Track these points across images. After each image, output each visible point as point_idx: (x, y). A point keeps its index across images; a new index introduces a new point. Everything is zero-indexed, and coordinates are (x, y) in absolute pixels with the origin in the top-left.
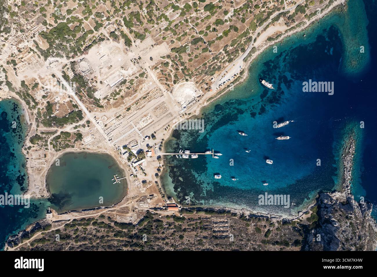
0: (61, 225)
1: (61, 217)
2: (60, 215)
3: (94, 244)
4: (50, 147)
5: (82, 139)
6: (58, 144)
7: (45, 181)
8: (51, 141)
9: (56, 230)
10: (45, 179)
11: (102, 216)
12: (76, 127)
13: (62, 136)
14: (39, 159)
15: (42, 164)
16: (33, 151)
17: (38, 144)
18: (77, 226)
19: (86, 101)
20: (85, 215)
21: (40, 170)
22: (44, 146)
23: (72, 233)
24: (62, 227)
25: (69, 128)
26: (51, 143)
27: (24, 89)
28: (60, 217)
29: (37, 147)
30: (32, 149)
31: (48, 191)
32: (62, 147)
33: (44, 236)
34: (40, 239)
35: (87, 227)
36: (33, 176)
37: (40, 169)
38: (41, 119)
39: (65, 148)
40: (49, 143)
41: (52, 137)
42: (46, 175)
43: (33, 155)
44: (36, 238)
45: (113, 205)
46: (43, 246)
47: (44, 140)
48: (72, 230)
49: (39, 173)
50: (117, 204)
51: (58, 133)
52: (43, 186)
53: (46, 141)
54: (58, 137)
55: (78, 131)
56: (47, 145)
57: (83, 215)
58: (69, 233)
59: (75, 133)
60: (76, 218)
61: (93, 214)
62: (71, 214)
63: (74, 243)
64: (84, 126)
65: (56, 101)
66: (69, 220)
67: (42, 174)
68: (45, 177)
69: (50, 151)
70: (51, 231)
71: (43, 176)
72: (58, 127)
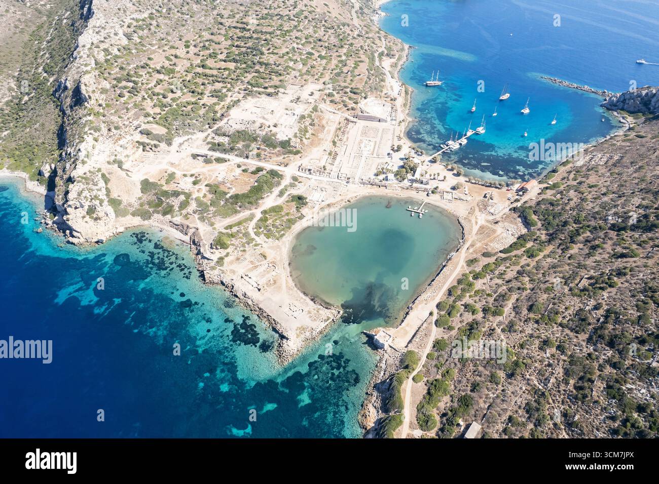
0: (430, 331)
1: (407, 325)
2: (403, 324)
3: (529, 286)
4: (261, 239)
5: (307, 200)
6: (272, 229)
7: (302, 295)
8: (255, 230)
9: (434, 347)
10: (299, 292)
11: (471, 262)
12: (281, 194)
13: (268, 217)
14: (256, 267)
15: (268, 272)
16: (231, 263)
17: (233, 245)
18: (459, 303)
19: (270, 156)
20: (444, 283)
21: (275, 282)
22: (248, 244)
23: (469, 317)
24: (436, 333)
25: (270, 200)
26: (257, 234)
27: (149, 195)
28: (407, 328)
29: (236, 251)
30: (226, 260)
31: (327, 306)
32: (283, 229)
33: (425, 379)
34: (429, 393)
35: (477, 289)
36: (270, 299)
37: (272, 282)
38: (211, 212)
39: (290, 228)
40: (253, 235)
41: (252, 224)
42: (293, 284)
43: (236, 270)
44: (413, 402)
45: (461, 241)
46: (451, 396)
47: (241, 235)
48: (461, 315)
49: (280, 288)
50: (463, 234)
51: (259, 216)
52: (307, 304)
53: (246, 235)
54: (263, 220)
55: (289, 195)
56: (253, 239)
57: (443, 286)
58: (464, 324)
59: (287, 202)
60: (437, 301)
61: (452, 271)
62: (420, 303)
63: (500, 318)
64: (292, 185)
65: (220, 179)
66: (431, 314)
67: (284, 285)
68: (296, 289)
69: (264, 245)
70: (424, 359)
71: (289, 289)
72: (250, 210)
